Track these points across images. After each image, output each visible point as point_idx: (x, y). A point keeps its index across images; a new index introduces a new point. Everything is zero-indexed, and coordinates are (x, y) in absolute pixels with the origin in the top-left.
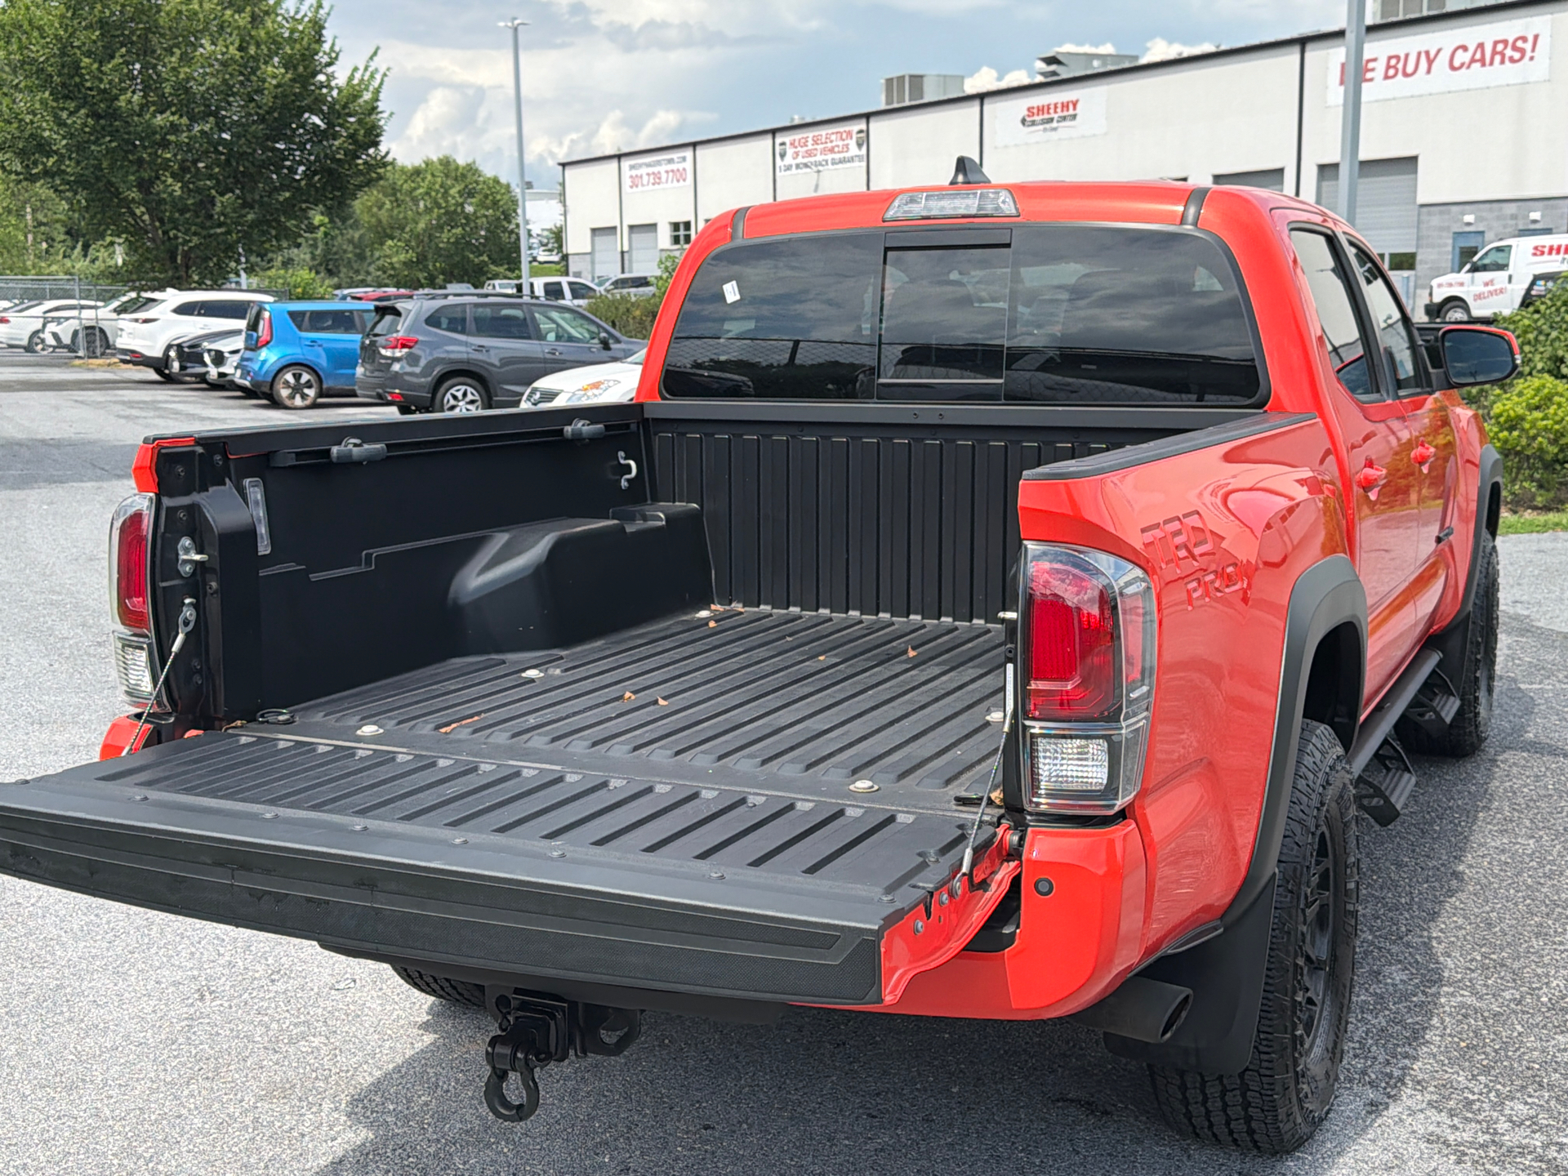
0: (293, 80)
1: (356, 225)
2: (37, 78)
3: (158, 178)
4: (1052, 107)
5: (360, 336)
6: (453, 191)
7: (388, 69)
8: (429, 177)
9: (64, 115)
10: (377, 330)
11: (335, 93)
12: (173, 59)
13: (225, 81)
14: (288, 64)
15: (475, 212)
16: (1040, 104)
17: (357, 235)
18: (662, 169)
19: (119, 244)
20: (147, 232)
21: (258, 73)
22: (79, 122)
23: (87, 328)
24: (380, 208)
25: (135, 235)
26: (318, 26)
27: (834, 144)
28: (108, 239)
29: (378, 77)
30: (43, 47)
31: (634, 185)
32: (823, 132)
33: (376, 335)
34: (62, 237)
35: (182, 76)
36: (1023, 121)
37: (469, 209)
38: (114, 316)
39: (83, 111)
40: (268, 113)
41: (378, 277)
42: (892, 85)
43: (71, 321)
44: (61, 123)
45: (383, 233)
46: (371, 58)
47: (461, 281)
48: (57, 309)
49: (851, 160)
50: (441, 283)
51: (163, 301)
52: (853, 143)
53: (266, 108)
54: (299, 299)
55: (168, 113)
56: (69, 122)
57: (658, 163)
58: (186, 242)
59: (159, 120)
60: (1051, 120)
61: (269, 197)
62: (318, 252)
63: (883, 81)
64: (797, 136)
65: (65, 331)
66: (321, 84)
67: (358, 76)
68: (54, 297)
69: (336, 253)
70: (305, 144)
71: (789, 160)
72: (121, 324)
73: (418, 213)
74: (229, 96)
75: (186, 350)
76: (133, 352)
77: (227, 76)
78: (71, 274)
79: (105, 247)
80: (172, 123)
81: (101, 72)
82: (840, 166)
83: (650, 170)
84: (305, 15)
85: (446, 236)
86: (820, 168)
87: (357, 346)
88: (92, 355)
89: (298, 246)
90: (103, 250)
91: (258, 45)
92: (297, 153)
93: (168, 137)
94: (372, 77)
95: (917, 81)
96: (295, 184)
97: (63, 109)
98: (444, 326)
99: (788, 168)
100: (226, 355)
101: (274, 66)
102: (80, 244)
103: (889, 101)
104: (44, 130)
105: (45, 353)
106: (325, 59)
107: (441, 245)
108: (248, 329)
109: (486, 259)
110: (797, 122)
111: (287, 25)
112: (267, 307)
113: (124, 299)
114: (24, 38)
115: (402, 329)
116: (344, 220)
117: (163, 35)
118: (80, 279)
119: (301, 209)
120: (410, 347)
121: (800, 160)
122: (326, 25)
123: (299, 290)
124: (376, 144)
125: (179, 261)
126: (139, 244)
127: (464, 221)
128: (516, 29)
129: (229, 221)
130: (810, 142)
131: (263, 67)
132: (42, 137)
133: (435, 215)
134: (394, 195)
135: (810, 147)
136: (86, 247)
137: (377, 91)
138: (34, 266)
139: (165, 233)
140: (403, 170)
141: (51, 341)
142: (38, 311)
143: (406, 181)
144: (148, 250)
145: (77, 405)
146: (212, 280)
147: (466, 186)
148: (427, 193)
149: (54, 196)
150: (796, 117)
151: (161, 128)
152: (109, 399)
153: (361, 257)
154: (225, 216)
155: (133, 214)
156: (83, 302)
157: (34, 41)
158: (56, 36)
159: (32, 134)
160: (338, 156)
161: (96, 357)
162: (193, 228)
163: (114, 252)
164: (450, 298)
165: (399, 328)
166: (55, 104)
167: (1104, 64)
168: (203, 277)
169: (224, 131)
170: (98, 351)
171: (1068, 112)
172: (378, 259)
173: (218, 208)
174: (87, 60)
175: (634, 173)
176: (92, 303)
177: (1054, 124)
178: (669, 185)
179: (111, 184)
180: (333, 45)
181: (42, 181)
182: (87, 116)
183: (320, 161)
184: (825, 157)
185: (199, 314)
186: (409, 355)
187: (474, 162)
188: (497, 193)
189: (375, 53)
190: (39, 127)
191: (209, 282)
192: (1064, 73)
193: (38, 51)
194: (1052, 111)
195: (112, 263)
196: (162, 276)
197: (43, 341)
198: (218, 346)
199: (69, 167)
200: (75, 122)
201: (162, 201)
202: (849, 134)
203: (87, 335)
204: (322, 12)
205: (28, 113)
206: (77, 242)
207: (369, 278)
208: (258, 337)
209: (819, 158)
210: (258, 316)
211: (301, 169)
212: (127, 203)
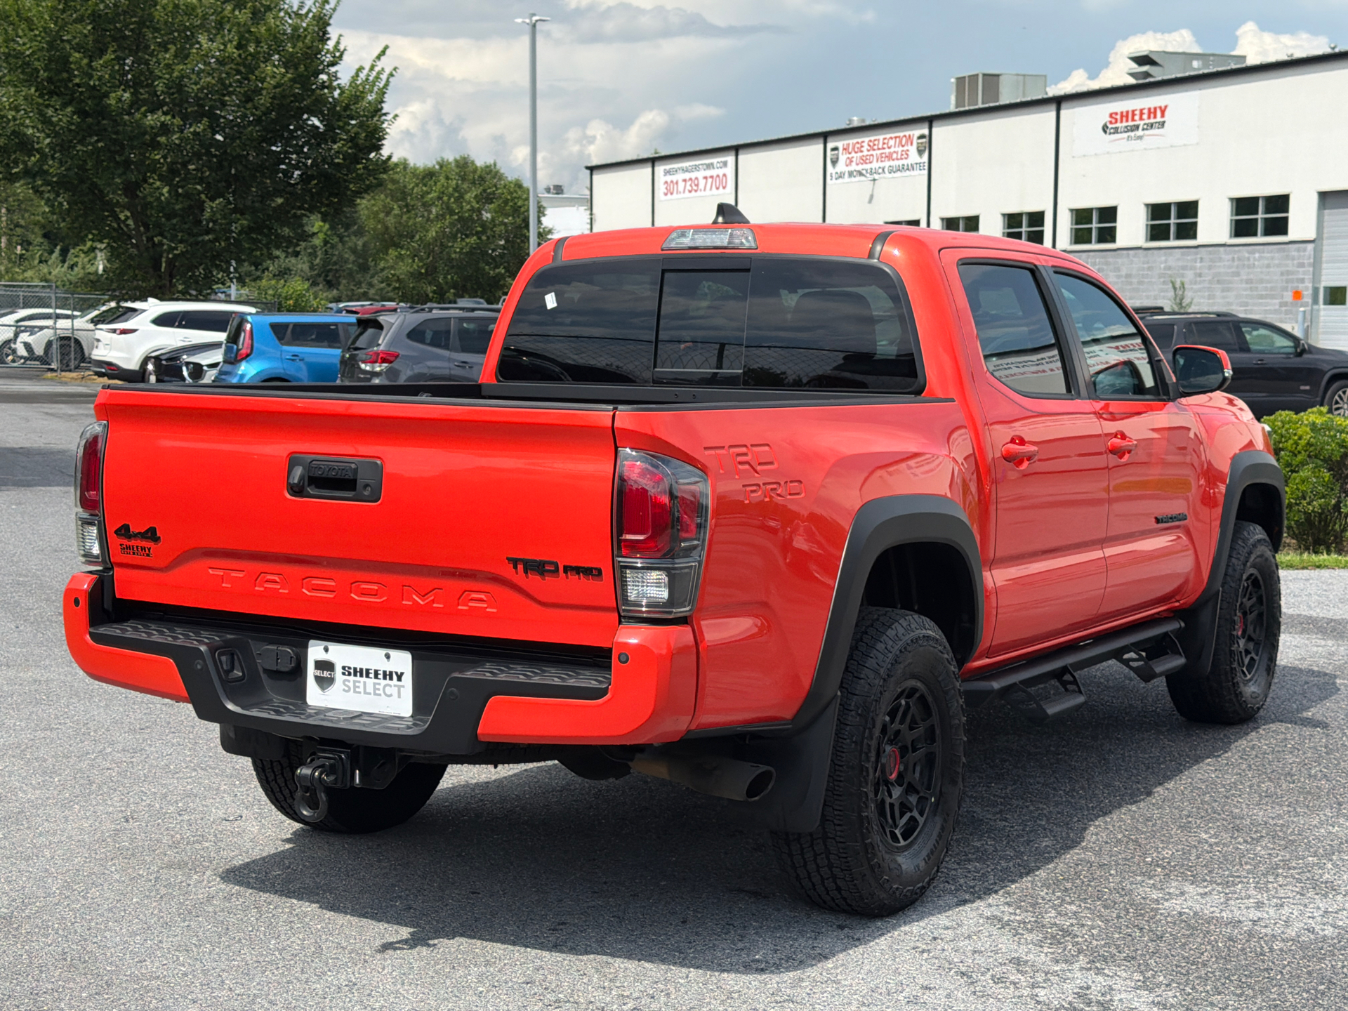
0: (293, 80)
1: (360, 233)
2: (23, 73)
3: (145, 181)
4: (1137, 112)
5: (340, 350)
6: (467, 196)
7: (395, 69)
8: (442, 180)
9: (50, 112)
10: (358, 344)
11: (336, 94)
12: (167, 56)
13: (221, 80)
14: (288, 63)
15: (493, 219)
16: (1124, 110)
17: (360, 243)
18: (700, 174)
19: (101, 250)
20: (130, 238)
21: (257, 73)
22: (64, 120)
23: (62, 339)
24: (388, 214)
25: (118, 240)
26: (322, 23)
27: (892, 150)
28: (89, 244)
29: (384, 77)
30: (31, 40)
31: (669, 192)
32: (880, 137)
33: (357, 349)
34: (40, 240)
35: (176, 74)
36: (1105, 129)
37: (487, 216)
38: (91, 326)
39: (69, 109)
40: (264, 114)
41: (382, 289)
42: (964, 85)
43: (46, 330)
44: (46, 121)
45: (390, 240)
46: (379, 58)
47: (473, 295)
48: (31, 318)
49: (911, 168)
50: (451, 297)
51: (144, 311)
52: (913, 150)
53: (263, 109)
54: (289, 311)
55: (160, 113)
56: (54, 119)
57: (696, 168)
58: (171, 249)
59: (150, 119)
60: (1137, 127)
61: (261, 202)
62: (318, 261)
63: (953, 80)
64: (851, 141)
65: (38, 341)
66: (323, 86)
67: (363, 75)
68: (26, 306)
69: (335, 263)
70: (303, 147)
71: (841, 166)
72: (99, 334)
73: (428, 219)
74: (224, 95)
75: (164, 362)
76: (109, 364)
77: (224, 75)
78: (46, 281)
79: (84, 253)
80: (163, 124)
81: (91, 67)
82: (898, 174)
83: (687, 176)
84: (310, 11)
85: (458, 247)
86: (876, 176)
87: (337, 361)
88: (66, 368)
89: (296, 254)
90: (82, 255)
91: (258, 42)
92: (294, 156)
93: (159, 139)
94: (377, 78)
95: (992, 80)
96: (289, 189)
97: (47, 106)
98: (428, 340)
99: (841, 176)
100: (205, 368)
101: (275, 66)
102: (58, 247)
103: (959, 102)
104: (27, 127)
105: (15, 365)
106: (329, 58)
107: (453, 256)
108: (228, 342)
109: (503, 271)
110: (856, 122)
111: (290, 21)
112: (249, 318)
113: (104, 308)
114: (10, 29)
115: (383, 342)
116: (347, 227)
117: (157, 30)
118: (57, 287)
119: (295, 216)
120: (390, 362)
121: (854, 167)
122: (331, 21)
123: (291, 302)
124: (378, 148)
125: (163, 270)
126: (121, 250)
127: (479, 229)
128: (534, 26)
129: (217, 227)
130: (866, 146)
131: (263, 65)
132: (25, 134)
133: (447, 223)
134: (404, 199)
135: (865, 153)
136: (64, 253)
137: (382, 93)
138: (7, 271)
139: (150, 239)
140: (414, 174)
141: (22, 351)
142: (10, 319)
143: (417, 185)
144: (131, 257)
145: (47, 417)
146: (196, 290)
147: (485, 191)
148: (440, 198)
149: (33, 196)
150: (855, 118)
151: (152, 128)
152: (81, 412)
153: (364, 268)
154: (215, 222)
155: (117, 219)
156: (59, 311)
157: (21, 33)
158: (45, 28)
159: (14, 132)
160: (337, 161)
161: (70, 371)
162: (180, 235)
163: (95, 258)
164: (434, 311)
165: (380, 342)
166: (40, 101)
167: (1206, 65)
168: (188, 287)
169: (218, 132)
170: (72, 365)
171: (1156, 118)
172: (382, 270)
173: (207, 214)
174: (77, 55)
175: (669, 178)
176: (69, 312)
177: (1140, 133)
178: (708, 192)
179: (94, 185)
180: (338, 43)
181: (22, 182)
182: (74, 113)
183: (317, 166)
184: (882, 165)
185: (180, 326)
186: (389, 370)
187: (495, 165)
188: (519, 198)
189: (383, 53)
190: (22, 124)
191: (194, 293)
192: (1158, 74)
193: (25, 45)
194: (1137, 117)
195: (92, 269)
196: (144, 285)
197: (14, 351)
198: (195, 359)
199: (53, 167)
200: (60, 120)
201: (147, 205)
202: (910, 139)
203: (61, 346)
204: (327, 7)
205: (10, 109)
206: (55, 246)
207: (372, 291)
208: (238, 350)
209: (875, 165)
210: (239, 329)
211: (297, 173)
212: (111, 207)
